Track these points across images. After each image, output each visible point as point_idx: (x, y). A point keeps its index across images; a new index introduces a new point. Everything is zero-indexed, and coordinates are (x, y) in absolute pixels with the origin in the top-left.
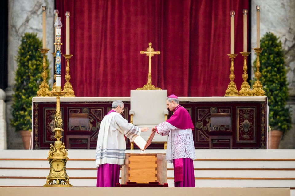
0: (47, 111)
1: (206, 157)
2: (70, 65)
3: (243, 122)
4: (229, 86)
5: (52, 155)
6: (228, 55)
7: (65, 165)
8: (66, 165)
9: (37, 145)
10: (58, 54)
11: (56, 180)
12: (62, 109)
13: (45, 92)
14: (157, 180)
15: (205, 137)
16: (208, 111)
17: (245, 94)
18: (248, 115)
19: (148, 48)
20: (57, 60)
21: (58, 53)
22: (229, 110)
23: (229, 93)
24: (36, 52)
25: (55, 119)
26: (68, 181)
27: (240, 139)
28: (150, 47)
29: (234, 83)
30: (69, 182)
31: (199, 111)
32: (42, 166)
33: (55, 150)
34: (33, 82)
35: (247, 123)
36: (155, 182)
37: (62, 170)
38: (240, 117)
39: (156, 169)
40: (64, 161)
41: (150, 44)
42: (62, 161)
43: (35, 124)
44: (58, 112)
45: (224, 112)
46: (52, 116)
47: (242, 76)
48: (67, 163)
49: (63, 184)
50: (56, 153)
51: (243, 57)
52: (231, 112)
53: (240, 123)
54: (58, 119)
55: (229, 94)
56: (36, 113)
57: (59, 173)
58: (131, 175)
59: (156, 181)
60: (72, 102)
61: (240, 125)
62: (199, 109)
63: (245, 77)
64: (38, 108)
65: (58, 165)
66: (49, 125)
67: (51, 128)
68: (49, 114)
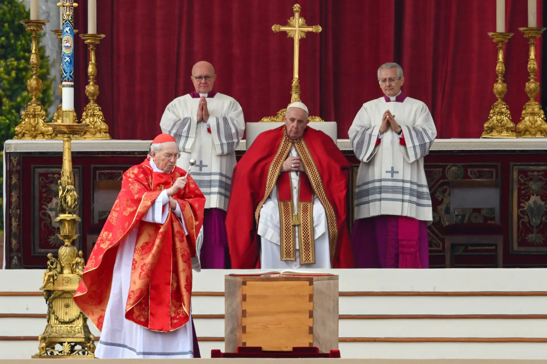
0: (41, 175)
2: (97, 60)
3: (528, 200)
4: (492, 111)
5: (51, 280)
6: (490, 34)
9: (15, 261)
10: (67, 29)
11: (61, 343)
12: (77, 170)
13: (35, 127)
14: (311, 341)
15: (433, 238)
16: (441, 174)
17: (533, 131)
18: (540, 183)
19: (291, 18)
20: (64, 44)
21: (67, 27)
22: (494, 170)
23: (491, 129)
24: (17, 39)
25: (60, 193)
26: (92, 346)
27: (520, 244)
28: (297, 15)
29: (504, 103)
30: (94, 348)
32: (27, 309)
33: (59, 269)
34: (10, 112)
35: (538, 203)
36: (307, 346)
37: (78, 318)
38: (519, 190)
39: (311, 315)
41: (297, 7)
43: (10, 208)
44: (68, 174)
45: (481, 175)
46: (52, 186)
47: (524, 86)
49: (80, 353)
50: (61, 275)
51: (528, 40)
52: (497, 177)
53: (519, 203)
54: (68, 191)
55: (491, 131)
56: (14, 181)
58: (248, 330)
59: (310, 343)
60: (103, 153)
61: (521, 209)
63: (531, 90)
64: (19, 168)
65: (67, 306)
66: (45, 210)
67: (50, 217)
68: (45, 183)
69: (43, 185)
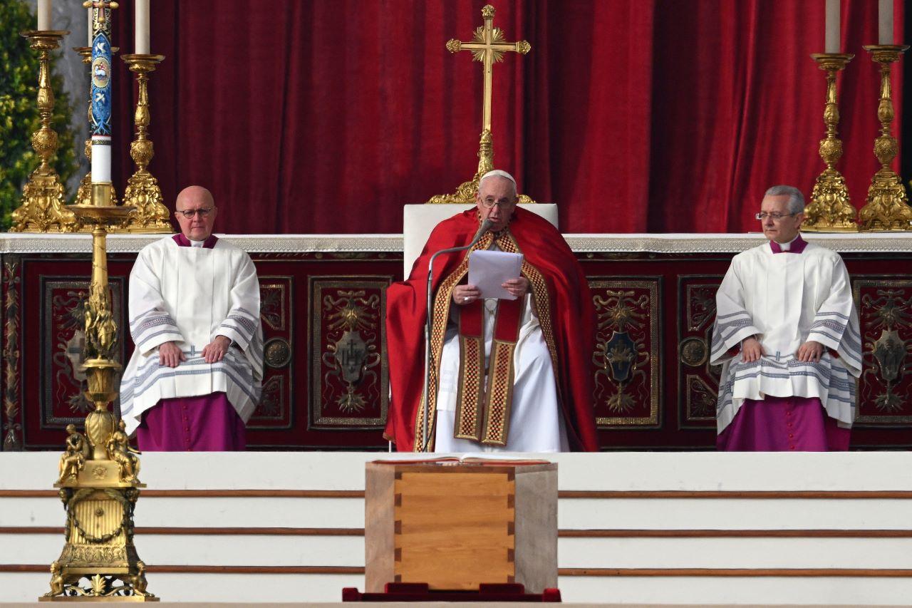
0: (56, 292)
1: (720, 485)
3: (877, 337)
4: (816, 185)
5: (73, 470)
6: (815, 56)
7: (128, 514)
8: (132, 515)
9: (11, 437)
10: (100, 46)
11: (89, 577)
12: (115, 284)
13: (46, 212)
14: (512, 574)
17: (887, 219)
18: (898, 309)
20: (95, 71)
21: (100, 42)
23: (816, 217)
25: (88, 323)
26: (141, 581)
27: (863, 412)
28: (488, 23)
29: (838, 172)
30: (145, 583)
31: (692, 294)
33: (85, 452)
35: (896, 343)
36: (505, 581)
37: (118, 534)
39: (511, 529)
40: (126, 497)
41: (488, 10)
42: (114, 499)
44: (101, 291)
46: (74, 312)
48: (137, 504)
49: (122, 592)
51: (878, 66)
54: (101, 319)
55: (816, 221)
56: (10, 302)
57: (105, 546)
58: (405, 554)
59: (510, 577)
62: (695, 286)
63: (883, 151)
64: (18, 280)
65: (100, 513)
66: (63, 351)
67: (70, 363)
68: (63, 307)
69: (59, 309)
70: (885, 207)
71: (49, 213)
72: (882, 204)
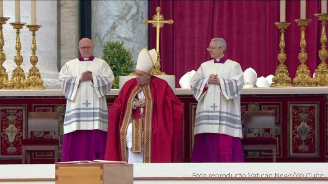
3: (299, 125)
4: (277, 71)
6: (276, 23)
16: (245, 109)
17: (303, 83)
18: (306, 115)
22: (278, 107)
27: (294, 152)
28: (158, 13)
29: (285, 66)
35: (305, 127)
38: (294, 118)
41: (158, 9)
45: (269, 109)
53: (293, 126)
60: (40, 97)
61: (295, 130)
63: (302, 58)
66: (5, 131)
67: (7, 136)
68: (5, 115)
69: (3, 116)
70: (302, 78)
71: (2, 83)
72: (301, 77)
